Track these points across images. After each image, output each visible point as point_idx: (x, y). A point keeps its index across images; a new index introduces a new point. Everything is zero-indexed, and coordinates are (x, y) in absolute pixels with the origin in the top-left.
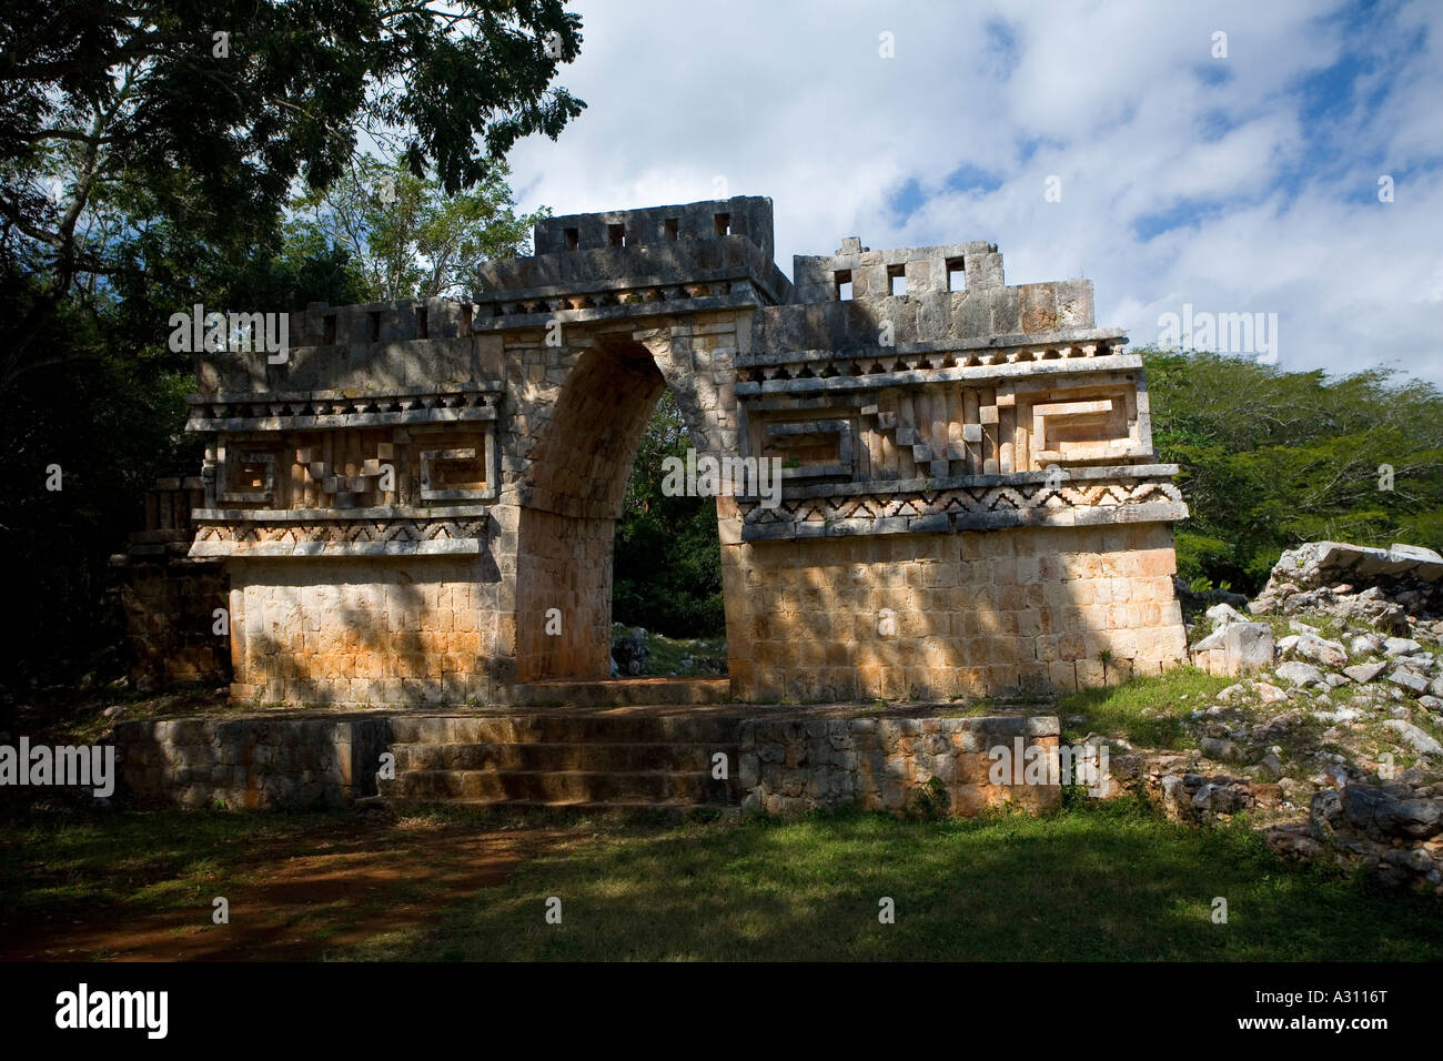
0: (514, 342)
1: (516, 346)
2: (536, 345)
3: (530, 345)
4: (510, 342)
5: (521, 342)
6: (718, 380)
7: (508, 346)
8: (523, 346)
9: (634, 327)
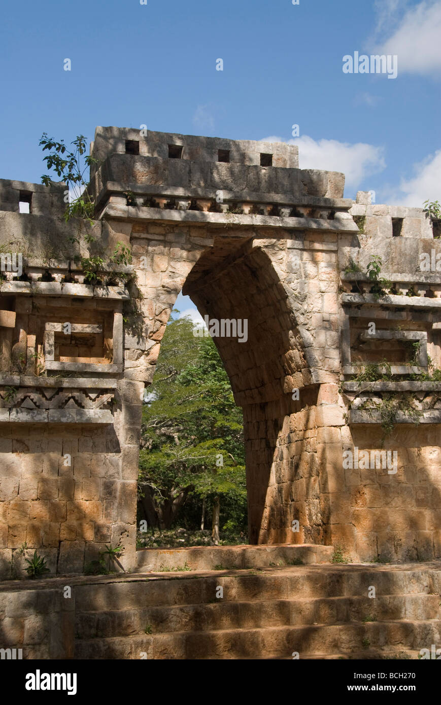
0: (142, 232)
1: (143, 236)
2: (161, 238)
3: (156, 237)
4: (139, 231)
5: (148, 233)
6: (323, 289)
7: (136, 235)
8: (149, 236)
9: (254, 234)
